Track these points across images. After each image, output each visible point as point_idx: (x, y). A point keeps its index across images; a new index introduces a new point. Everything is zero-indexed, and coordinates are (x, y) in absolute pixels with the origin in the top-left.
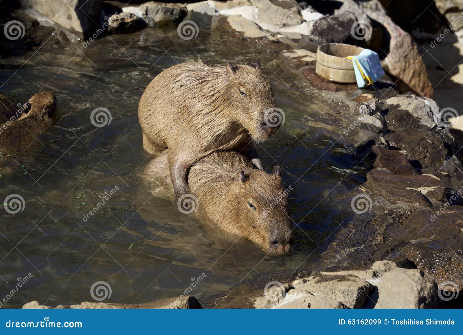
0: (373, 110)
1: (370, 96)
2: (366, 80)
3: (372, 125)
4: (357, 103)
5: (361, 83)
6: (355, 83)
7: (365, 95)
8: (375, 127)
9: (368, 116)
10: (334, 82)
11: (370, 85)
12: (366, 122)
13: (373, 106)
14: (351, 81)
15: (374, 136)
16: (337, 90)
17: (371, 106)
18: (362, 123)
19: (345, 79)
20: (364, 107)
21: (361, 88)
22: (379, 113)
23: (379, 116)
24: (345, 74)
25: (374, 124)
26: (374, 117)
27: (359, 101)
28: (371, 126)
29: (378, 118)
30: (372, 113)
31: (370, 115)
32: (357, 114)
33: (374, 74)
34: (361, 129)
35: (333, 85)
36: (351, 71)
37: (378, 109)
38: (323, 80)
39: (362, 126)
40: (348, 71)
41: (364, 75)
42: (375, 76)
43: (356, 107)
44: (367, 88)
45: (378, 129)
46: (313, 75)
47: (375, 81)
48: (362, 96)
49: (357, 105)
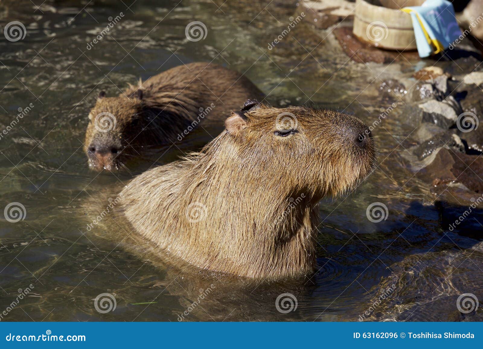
0: (442, 92)
1: (437, 70)
2: (432, 46)
3: (441, 115)
4: (417, 82)
5: (424, 50)
6: (415, 51)
7: (430, 69)
8: (445, 119)
9: (435, 102)
10: (381, 49)
11: (439, 54)
12: (431, 112)
13: (443, 87)
14: (409, 47)
15: (443, 132)
16: (387, 62)
17: (439, 87)
18: (425, 113)
19: (399, 44)
20: (429, 87)
21: (424, 59)
22: (451, 98)
23: (452, 101)
24: (400, 37)
25: (444, 115)
26: (443, 103)
27: (421, 79)
28: (439, 117)
29: (450, 105)
30: (440, 97)
31: (438, 100)
32: (417, 97)
33: (446, 35)
34: (423, 122)
35: (379, 53)
36: (408, 32)
37: (450, 90)
38: (364, 44)
39: (424, 117)
40: (405, 32)
41: (429, 38)
42: (447, 39)
43: (415, 88)
44: (433, 58)
45: (450, 122)
46: (349, 37)
47: (446, 47)
48: (425, 71)
49: (418, 84)
